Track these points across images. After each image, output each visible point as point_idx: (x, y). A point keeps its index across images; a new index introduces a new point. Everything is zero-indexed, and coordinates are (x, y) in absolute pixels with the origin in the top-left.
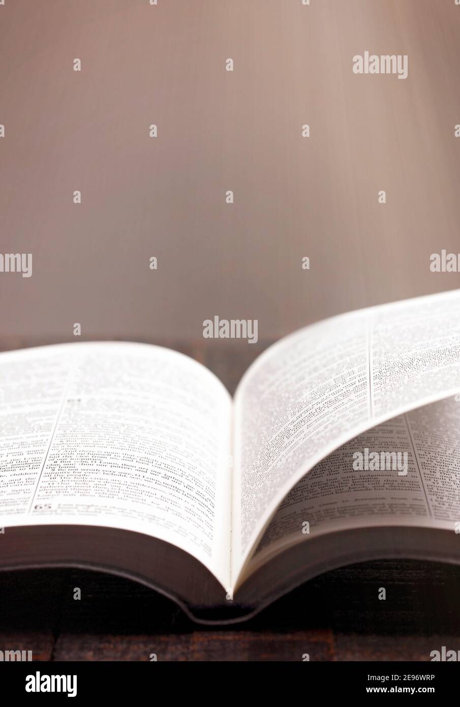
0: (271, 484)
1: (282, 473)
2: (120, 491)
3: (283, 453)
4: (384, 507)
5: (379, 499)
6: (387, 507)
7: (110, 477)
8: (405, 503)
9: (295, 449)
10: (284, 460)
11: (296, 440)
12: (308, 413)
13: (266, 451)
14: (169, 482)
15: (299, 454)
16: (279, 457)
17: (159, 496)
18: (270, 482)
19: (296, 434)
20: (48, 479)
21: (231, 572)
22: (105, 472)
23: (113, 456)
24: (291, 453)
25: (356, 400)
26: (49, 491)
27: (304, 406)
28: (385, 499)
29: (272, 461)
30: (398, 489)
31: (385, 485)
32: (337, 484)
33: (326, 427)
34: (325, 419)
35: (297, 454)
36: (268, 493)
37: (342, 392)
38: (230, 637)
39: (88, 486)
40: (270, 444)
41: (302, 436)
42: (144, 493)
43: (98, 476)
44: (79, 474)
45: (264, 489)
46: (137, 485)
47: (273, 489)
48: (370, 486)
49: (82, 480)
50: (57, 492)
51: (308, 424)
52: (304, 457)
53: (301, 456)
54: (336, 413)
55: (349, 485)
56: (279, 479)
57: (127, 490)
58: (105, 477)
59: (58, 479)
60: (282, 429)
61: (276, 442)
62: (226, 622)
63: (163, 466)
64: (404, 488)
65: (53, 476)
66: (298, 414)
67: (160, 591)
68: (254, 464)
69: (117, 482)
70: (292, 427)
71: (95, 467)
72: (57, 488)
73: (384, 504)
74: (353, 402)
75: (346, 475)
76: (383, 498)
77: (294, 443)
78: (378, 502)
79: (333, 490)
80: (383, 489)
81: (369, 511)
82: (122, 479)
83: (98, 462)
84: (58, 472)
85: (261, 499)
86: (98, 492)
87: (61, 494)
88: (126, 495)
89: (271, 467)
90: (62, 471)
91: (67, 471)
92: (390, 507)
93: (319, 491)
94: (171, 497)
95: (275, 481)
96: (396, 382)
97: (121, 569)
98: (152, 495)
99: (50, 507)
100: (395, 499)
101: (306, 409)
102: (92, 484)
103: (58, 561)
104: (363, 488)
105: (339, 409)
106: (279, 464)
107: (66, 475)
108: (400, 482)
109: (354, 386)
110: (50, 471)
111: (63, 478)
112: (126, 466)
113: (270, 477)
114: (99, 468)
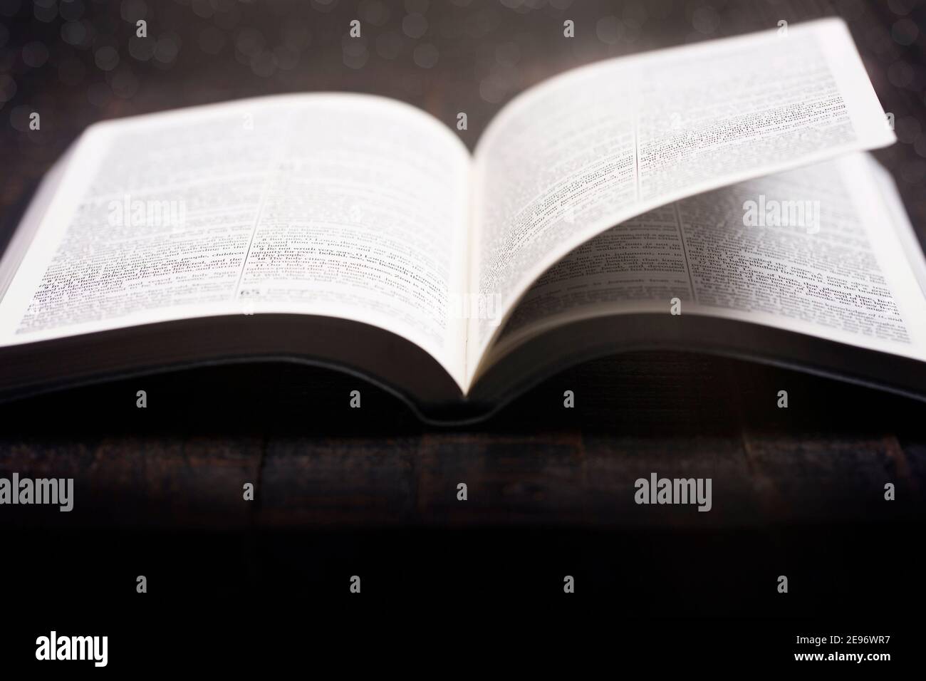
0: (515, 266)
1: (529, 254)
2: (339, 273)
3: (530, 231)
4: (641, 291)
5: (637, 281)
6: (645, 290)
7: (327, 258)
8: (666, 285)
9: (545, 228)
10: (532, 239)
11: (547, 218)
12: (562, 187)
13: (511, 227)
14: (396, 262)
15: (551, 234)
16: (527, 236)
17: (383, 278)
18: (515, 264)
19: (548, 210)
20: (255, 259)
21: (466, 366)
22: (322, 252)
23: (330, 232)
24: (541, 233)
25: (620, 177)
26: (256, 274)
27: (557, 178)
28: (643, 281)
29: (517, 240)
30: (658, 270)
31: (644, 265)
32: (587, 264)
33: (584, 207)
34: (583, 196)
35: (548, 234)
36: (512, 276)
37: (604, 165)
38: (464, 440)
39: (302, 267)
40: (516, 219)
41: (555, 213)
42: (366, 276)
43: (314, 256)
44: (291, 254)
45: (507, 272)
46: (358, 266)
47: (517, 273)
48: (627, 266)
49: (295, 260)
50: (266, 275)
51: (561, 200)
52: (556, 239)
53: (553, 237)
54: (596, 191)
55: (603, 265)
56: (525, 262)
57: (347, 272)
58: (322, 257)
59: (268, 259)
60: (530, 203)
61: (523, 217)
62: (459, 423)
63: (388, 243)
64: (664, 269)
65: (261, 256)
66: (550, 187)
67: (386, 388)
68: (496, 241)
69: (335, 263)
70: (542, 202)
71: (310, 245)
72: (266, 270)
73: (641, 287)
74: (617, 179)
75: (599, 253)
76: (640, 280)
77: (544, 221)
78: (635, 284)
79: (584, 271)
80: (640, 270)
81: (625, 295)
82: (342, 259)
83: (313, 240)
84: (267, 251)
85: (503, 283)
86: (313, 274)
87: (271, 277)
88: (346, 278)
89: (517, 246)
90: (272, 251)
91: (278, 250)
92: (648, 291)
93: (568, 272)
94: (397, 280)
95: (520, 263)
96: (667, 160)
97: (338, 363)
98: (375, 278)
99: (258, 293)
100: (654, 281)
101: (560, 181)
102: (306, 265)
103: (268, 355)
104: (618, 269)
105: (599, 187)
106: (526, 244)
107: (276, 255)
108: (661, 261)
109: (618, 159)
110: (257, 250)
111: (273, 259)
112: (345, 245)
113: (514, 257)
114: (314, 246)
